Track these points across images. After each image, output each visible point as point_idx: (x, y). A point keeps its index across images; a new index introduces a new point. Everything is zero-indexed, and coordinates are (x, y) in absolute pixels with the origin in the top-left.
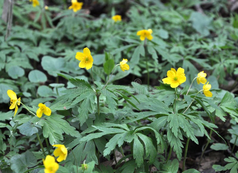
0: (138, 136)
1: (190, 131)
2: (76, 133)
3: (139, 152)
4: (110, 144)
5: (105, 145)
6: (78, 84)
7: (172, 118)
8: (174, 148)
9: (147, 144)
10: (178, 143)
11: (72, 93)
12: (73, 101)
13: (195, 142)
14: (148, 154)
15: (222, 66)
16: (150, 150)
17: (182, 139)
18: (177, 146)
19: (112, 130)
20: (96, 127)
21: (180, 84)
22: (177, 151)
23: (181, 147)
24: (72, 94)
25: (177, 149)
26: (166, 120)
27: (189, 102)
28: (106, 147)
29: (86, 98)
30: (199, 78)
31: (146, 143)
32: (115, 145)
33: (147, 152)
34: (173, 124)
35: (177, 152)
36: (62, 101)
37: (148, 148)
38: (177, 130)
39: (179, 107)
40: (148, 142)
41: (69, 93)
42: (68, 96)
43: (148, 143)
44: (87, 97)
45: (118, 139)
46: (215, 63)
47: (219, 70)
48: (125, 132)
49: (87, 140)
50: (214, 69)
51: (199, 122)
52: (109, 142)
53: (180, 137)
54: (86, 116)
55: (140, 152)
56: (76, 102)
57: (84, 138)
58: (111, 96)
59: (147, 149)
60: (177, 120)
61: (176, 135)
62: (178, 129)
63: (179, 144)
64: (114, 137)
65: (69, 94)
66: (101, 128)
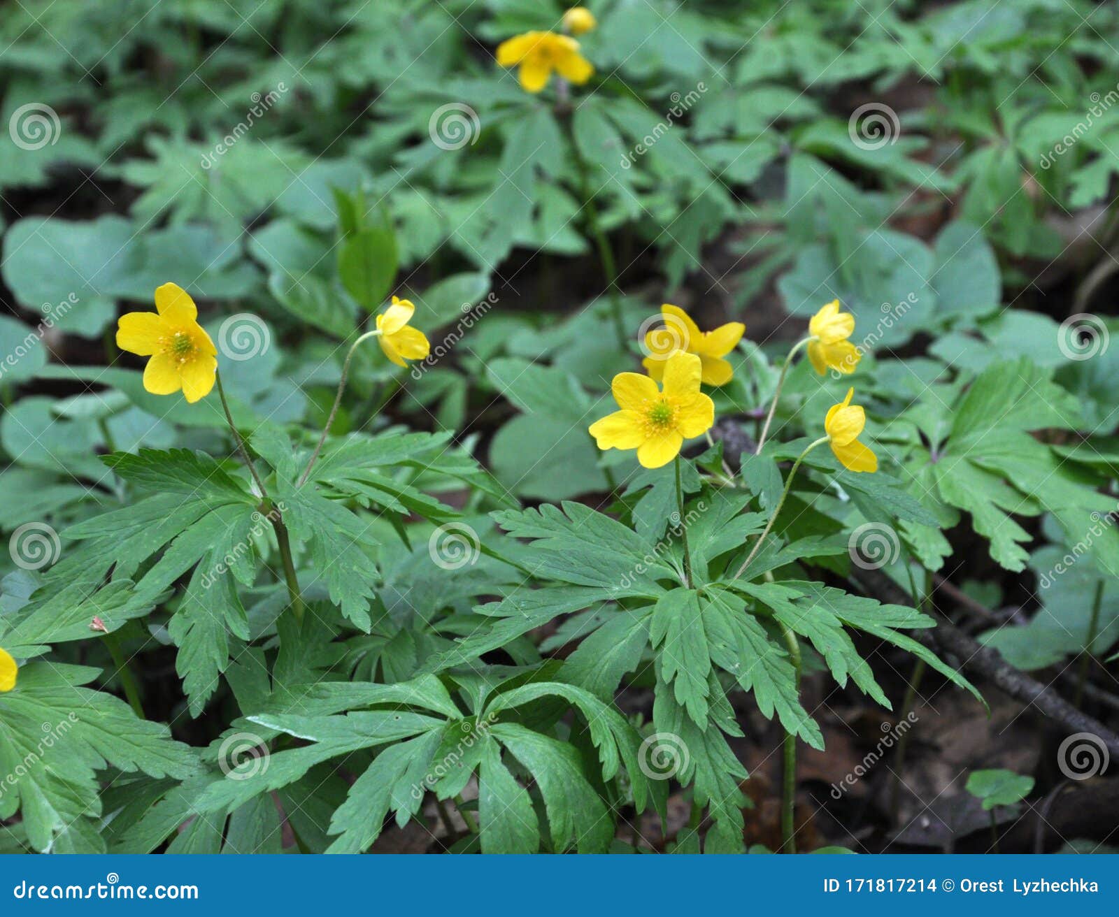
0: (501, 743)
1: (774, 681)
2: (173, 754)
3: (512, 834)
4: (351, 812)
5: (327, 823)
6: (157, 475)
7: (674, 618)
8: (697, 785)
9: (550, 782)
10: (714, 755)
11: (127, 532)
12: (137, 577)
13: (807, 738)
14: (563, 835)
15: (1009, 158)
16: (571, 813)
17: (736, 733)
18: (710, 773)
19: (361, 727)
20: (270, 723)
21: (685, 439)
22: (713, 802)
23: (733, 776)
24: (131, 535)
25: (716, 788)
26: (642, 631)
27: (769, 494)
28: (332, 831)
29: (210, 554)
30: (817, 342)
31: (546, 780)
32: (381, 814)
33: (555, 826)
34: (679, 652)
35: (717, 806)
36: (76, 583)
37: (563, 804)
38: (703, 688)
39: (712, 539)
40: (559, 772)
41: (112, 535)
42: (109, 555)
43: (558, 778)
44: (211, 547)
45: (394, 777)
46: (972, 143)
47: (993, 184)
48: (435, 726)
49: (227, 806)
50: (966, 187)
51: (816, 621)
52: (348, 802)
53: (724, 721)
54: (217, 657)
55: (519, 832)
56: (155, 584)
57: (214, 793)
58: (339, 530)
59: (556, 814)
60: (699, 627)
61: (699, 713)
62: (709, 679)
63: (720, 763)
64: (374, 765)
65: (112, 541)
66: (302, 721)
